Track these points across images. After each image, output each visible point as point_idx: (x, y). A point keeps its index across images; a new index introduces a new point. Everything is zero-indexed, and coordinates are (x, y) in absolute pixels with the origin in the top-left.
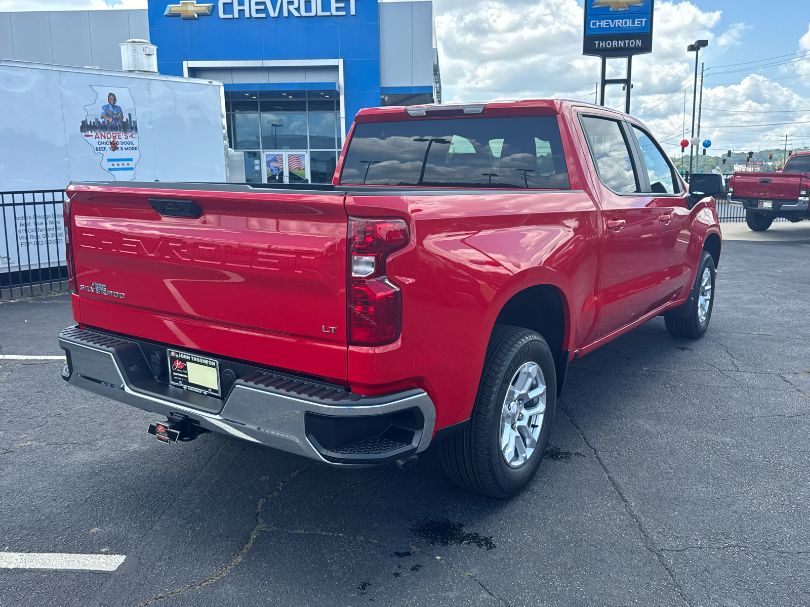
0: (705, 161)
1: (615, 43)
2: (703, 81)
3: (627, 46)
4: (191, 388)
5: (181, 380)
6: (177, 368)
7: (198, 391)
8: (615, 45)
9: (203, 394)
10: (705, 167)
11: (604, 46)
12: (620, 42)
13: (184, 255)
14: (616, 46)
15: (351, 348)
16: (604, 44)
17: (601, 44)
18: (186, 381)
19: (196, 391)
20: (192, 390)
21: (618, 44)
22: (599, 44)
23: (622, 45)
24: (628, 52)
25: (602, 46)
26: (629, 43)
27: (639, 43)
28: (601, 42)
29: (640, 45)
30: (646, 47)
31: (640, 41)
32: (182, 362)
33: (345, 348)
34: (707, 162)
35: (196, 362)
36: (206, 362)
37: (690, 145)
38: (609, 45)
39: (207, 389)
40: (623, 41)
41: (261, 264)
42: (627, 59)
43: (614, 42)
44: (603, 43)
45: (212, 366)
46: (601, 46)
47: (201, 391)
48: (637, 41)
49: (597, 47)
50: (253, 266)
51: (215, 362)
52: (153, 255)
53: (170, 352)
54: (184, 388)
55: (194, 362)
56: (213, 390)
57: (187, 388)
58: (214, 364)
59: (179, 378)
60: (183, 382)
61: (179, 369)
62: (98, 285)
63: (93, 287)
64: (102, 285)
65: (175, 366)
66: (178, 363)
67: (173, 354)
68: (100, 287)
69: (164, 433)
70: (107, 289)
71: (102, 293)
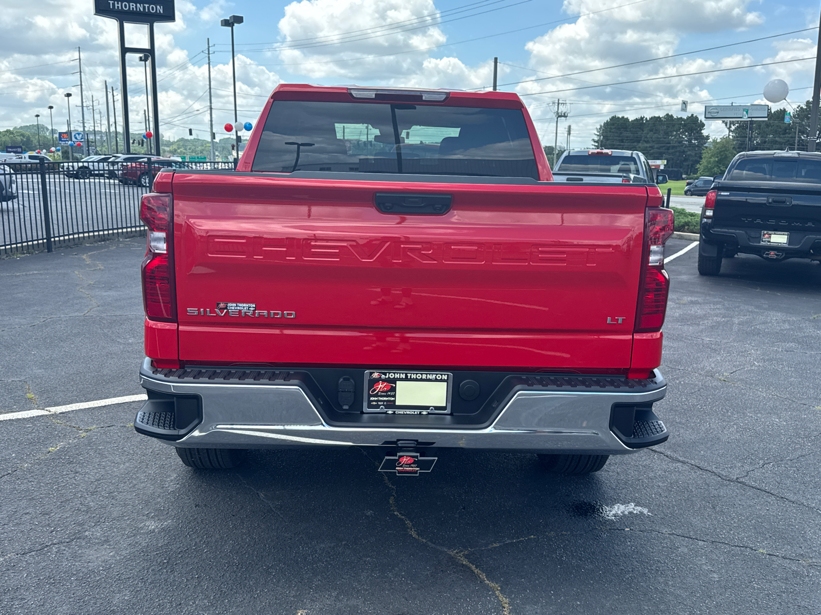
0: (203, 146)
1: (133, 5)
2: (210, 58)
3: (147, 11)
4: (401, 412)
5: (383, 405)
6: (379, 391)
7: (413, 413)
8: (133, 8)
9: (421, 414)
10: (204, 152)
11: (120, 8)
12: (138, 5)
13: (428, 257)
14: (135, 9)
15: (637, 337)
16: (120, 5)
17: (116, 5)
18: (392, 405)
19: (408, 413)
20: (402, 413)
21: (136, 7)
22: (114, 4)
23: (142, 10)
24: (148, 19)
25: (118, 7)
26: (148, 8)
27: (160, 9)
28: (116, 2)
29: (162, 12)
30: (169, 16)
31: (162, 7)
32: (387, 382)
33: (630, 337)
34: (206, 147)
35: (417, 380)
36: (430, 377)
37: (234, 130)
38: (126, 7)
39: (427, 408)
40: (142, 5)
41: (542, 260)
42: (149, 26)
43: (131, 4)
44: (118, 4)
45: (441, 380)
46: (116, 8)
47: (417, 412)
48: (158, 7)
49: (111, 7)
50: (531, 263)
51: (448, 375)
52: (372, 260)
53: (371, 373)
54: (388, 414)
55: (411, 380)
56: (437, 408)
57: (394, 412)
58: (446, 377)
59: (379, 403)
60: (387, 407)
61: (382, 392)
62: (235, 305)
63: (222, 310)
64: (245, 305)
65: (375, 390)
66: (380, 386)
67: (376, 375)
68: (238, 308)
69: (410, 464)
70: (256, 309)
71: (243, 314)
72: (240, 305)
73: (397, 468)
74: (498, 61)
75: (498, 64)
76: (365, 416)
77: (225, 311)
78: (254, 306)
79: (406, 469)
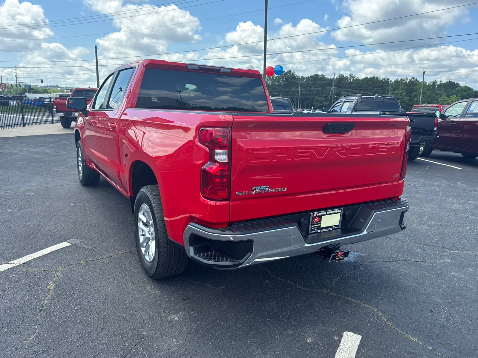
7: (327, 230)
9: (330, 230)
13: (343, 154)
19: (325, 230)
20: (323, 231)
32: (319, 217)
33: (398, 183)
35: (330, 214)
36: (335, 212)
39: (332, 227)
41: (380, 152)
45: (339, 213)
47: (329, 229)
50: (377, 153)
51: (342, 209)
52: (321, 158)
53: (314, 214)
54: (318, 233)
55: (329, 214)
56: (336, 226)
57: (320, 231)
58: (340, 211)
59: (315, 228)
60: (318, 229)
61: (316, 222)
62: (260, 187)
63: (253, 191)
64: (264, 187)
65: (314, 222)
66: (316, 219)
67: (315, 215)
68: (261, 189)
69: (341, 256)
70: (269, 188)
71: (263, 192)
72: (262, 187)
73: (336, 259)
74: (97, 47)
75: (97, 49)
76: (310, 236)
77: (255, 191)
78: (269, 187)
79: (340, 258)
